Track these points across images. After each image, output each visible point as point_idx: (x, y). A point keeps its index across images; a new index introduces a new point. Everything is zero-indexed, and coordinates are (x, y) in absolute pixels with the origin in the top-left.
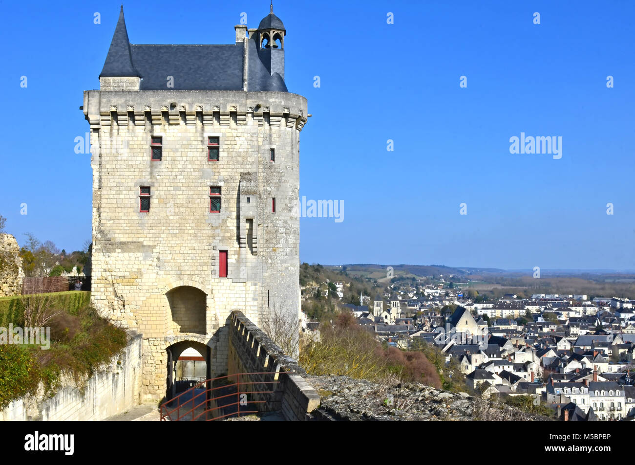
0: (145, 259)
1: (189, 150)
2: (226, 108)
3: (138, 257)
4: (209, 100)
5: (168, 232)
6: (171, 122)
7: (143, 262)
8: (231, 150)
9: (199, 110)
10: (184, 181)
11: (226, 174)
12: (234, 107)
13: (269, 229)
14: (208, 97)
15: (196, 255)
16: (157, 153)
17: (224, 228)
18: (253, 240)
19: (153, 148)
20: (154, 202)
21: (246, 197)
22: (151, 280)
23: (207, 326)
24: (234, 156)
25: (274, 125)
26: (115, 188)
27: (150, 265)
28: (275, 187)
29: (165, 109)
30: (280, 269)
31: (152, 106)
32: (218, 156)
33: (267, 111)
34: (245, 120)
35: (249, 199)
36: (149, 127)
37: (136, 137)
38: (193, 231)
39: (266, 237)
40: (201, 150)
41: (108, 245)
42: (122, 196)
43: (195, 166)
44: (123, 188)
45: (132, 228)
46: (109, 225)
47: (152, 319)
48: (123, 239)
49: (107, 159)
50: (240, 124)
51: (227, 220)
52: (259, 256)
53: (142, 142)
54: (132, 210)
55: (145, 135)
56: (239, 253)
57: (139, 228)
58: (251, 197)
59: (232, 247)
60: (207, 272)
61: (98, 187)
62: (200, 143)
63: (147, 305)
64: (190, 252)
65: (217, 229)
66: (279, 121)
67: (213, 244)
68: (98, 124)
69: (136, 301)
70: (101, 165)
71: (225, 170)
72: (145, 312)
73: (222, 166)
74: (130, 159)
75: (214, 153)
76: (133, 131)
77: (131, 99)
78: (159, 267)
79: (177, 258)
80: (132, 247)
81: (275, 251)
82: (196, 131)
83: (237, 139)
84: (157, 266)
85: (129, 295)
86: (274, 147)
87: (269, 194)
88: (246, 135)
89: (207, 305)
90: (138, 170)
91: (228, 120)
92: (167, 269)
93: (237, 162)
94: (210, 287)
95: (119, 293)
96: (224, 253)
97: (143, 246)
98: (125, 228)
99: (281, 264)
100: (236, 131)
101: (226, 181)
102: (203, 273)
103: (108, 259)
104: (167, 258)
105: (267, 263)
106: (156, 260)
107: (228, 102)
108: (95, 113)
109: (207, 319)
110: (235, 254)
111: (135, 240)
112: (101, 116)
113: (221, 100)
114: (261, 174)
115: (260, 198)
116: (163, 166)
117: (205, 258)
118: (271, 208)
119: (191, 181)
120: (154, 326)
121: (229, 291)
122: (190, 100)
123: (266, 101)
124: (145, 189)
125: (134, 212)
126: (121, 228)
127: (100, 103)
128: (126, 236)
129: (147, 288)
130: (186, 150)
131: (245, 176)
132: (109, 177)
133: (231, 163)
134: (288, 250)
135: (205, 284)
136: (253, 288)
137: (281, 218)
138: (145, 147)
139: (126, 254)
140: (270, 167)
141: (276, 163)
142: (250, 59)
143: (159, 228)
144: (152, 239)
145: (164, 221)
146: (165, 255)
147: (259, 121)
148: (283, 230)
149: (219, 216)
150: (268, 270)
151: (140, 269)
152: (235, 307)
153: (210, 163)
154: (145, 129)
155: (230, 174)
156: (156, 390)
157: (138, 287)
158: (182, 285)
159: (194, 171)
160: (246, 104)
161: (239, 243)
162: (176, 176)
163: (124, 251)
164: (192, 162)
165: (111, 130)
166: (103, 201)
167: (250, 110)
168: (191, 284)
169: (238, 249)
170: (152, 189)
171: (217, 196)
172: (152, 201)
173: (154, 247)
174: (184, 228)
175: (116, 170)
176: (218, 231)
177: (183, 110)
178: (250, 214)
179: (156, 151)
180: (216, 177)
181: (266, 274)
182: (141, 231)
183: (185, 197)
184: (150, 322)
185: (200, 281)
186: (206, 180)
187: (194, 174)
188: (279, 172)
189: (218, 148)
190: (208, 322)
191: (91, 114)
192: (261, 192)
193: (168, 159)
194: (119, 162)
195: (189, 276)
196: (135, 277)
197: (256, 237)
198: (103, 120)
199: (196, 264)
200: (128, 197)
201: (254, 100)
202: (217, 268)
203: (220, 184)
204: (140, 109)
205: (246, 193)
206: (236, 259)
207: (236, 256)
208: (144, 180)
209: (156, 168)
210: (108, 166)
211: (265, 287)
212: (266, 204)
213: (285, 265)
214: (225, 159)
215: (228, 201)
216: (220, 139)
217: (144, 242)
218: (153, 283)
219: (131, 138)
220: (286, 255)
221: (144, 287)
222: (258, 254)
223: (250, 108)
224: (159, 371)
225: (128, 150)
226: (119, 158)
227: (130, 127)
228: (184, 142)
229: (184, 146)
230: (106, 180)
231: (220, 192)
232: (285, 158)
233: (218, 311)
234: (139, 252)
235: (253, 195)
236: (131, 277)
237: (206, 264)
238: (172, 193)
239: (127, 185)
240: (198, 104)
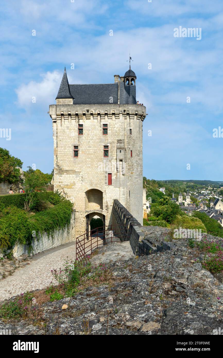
0: (76, 177)
1: (95, 130)
2: (111, 111)
3: (73, 177)
4: (103, 108)
5: (86, 165)
6: (87, 118)
7: (75, 179)
8: (113, 130)
9: (99, 112)
10: (93, 143)
11: (111, 140)
12: (114, 111)
13: (129, 164)
14: (102, 107)
15: (98, 175)
16: (81, 131)
19: (79, 129)
20: (80, 153)
21: (120, 150)
23: (103, 206)
24: (114, 132)
25: (131, 119)
26: (63, 147)
27: (78, 180)
28: (132, 146)
29: (84, 112)
30: (134, 181)
31: (79, 111)
32: (107, 132)
33: (128, 112)
34: (119, 116)
35: (120, 151)
36: (77, 120)
37: (72, 125)
38: (97, 165)
39: (128, 167)
40: (100, 130)
41: (61, 172)
42: (66, 150)
43: (97, 137)
44: (67, 147)
45: (71, 164)
46: (61, 163)
47: (80, 203)
48: (67, 169)
49: (60, 134)
50: (117, 119)
51: (111, 160)
53: (75, 127)
55: (76, 124)
57: (74, 164)
58: (121, 150)
60: (103, 183)
61: (56, 146)
62: (100, 127)
63: (78, 197)
64: (96, 174)
66: (134, 117)
68: (56, 119)
69: (73, 195)
70: (57, 137)
71: (110, 139)
72: (77, 200)
73: (109, 137)
74: (69, 134)
75: (105, 131)
76: (71, 122)
77: (69, 108)
78: (82, 181)
79: (90, 177)
80: (71, 172)
81: (132, 173)
82: (98, 122)
83: (115, 125)
84: (81, 180)
85: (70, 193)
86: (131, 128)
87: (130, 149)
88: (119, 123)
89: (103, 197)
90: (73, 139)
91: (111, 117)
92: (86, 182)
93: (116, 135)
94: (104, 189)
95: (65, 192)
96: (110, 175)
97: (76, 172)
98: (68, 164)
100: (115, 122)
101: (110, 143)
102: (101, 183)
103: (60, 177)
104: (86, 177)
105: (129, 179)
106: (81, 178)
107: (111, 109)
109: (103, 203)
110: (115, 175)
111: (72, 169)
112: (57, 116)
113: (108, 108)
114: (126, 140)
115: (126, 150)
116: (84, 137)
117: (102, 177)
118: (130, 155)
119: (96, 143)
120: (80, 206)
121: (113, 191)
122: (95, 108)
123: (128, 108)
124: (76, 147)
125: (71, 157)
126: (66, 164)
127: (56, 110)
128: (68, 167)
129: (77, 190)
130: (93, 130)
131: (119, 141)
132: (61, 142)
133: (113, 135)
134: (138, 173)
135: (102, 188)
136: (123, 190)
137: (135, 159)
138: (76, 129)
139: (68, 175)
140: (130, 137)
141: (132, 136)
142: (121, 90)
143: (82, 164)
144: (79, 169)
145: (85, 161)
146: (85, 176)
147: (125, 117)
148: (135, 164)
149: (108, 158)
150: (129, 182)
151: (74, 182)
152: (115, 198)
153: (104, 135)
154: (76, 121)
155: (112, 140)
156: (82, 234)
157: (73, 189)
158: (92, 188)
160: (119, 110)
162: (89, 141)
163: (67, 174)
164: (96, 135)
165: (61, 122)
166: (58, 152)
167: (121, 112)
168: (96, 188)
169: (116, 173)
170: (78, 147)
171: (107, 150)
172: (79, 152)
173: (80, 172)
174: (93, 164)
175: (63, 139)
177: (92, 112)
178: (121, 158)
179: (80, 130)
180: (107, 142)
181: (128, 184)
182: (74, 166)
183: (93, 150)
185: (100, 187)
186: (102, 143)
187: (97, 140)
188: (133, 139)
189: (107, 129)
191: (53, 115)
192: (126, 148)
193: (86, 134)
194: (65, 136)
195: (95, 185)
196: (72, 185)
198: (58, 117)
199: (98, 179)
200: (69, 150)
201: (122, 108)
202: (107, 181)
203: (108, 145)
204: (73, 112)
207: (115, 176)
208: (75, 143)
209: (80, 138)
210: (60, 137)
211: (128, 189)
212: (128, 153)
213: (136, 180)
214: (110, 134)
215: (112, 152)
216: (108, 125)
217: (76, 170)
218: (80, 187)
219: (70, 125)
220: (137, 175)
221: (76, 190)
222: (125, 175)
223: (121, 111)
224: (83, 225)
225: (69, 130)
226: (65, 134)
227: (70, 120)
228: (93, 126)
229: (92, 128)
230: (59, 144)
231: (108, 148)
232: (136, 133)
233: (108, 199)
234: (74, 174)
235: (122, 149)
236: (70, 185)
237: (103, 179)
238: (87, 149)
239: (68, 145)
240: (98, 110)
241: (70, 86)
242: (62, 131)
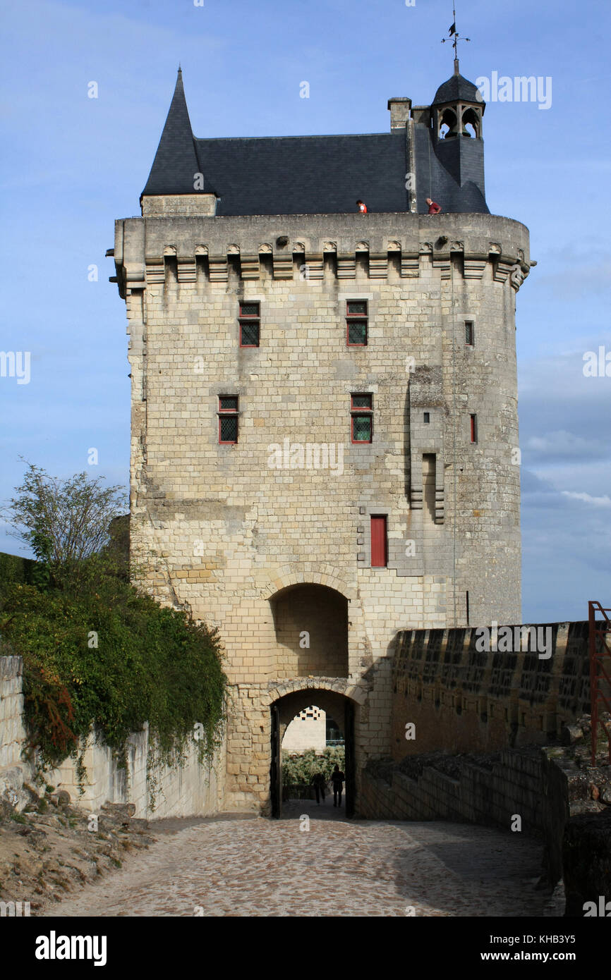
0: (229, 532)
1: (311, 326)
2: (381, 245)
3: (218, 529)
4: (348, 232)
5: (272, 480)
6: (277, 274)
7: (226, 538)
8: (390, 325)
9: (330, 249)
10: (302, 384)
11: (383, 369)
12: (395, 242)
13: (465, 473)
14: (346, 225)
15: (327, 524)
16: (250, 331)
17: (379, 472)
18: (437, 493)
19: (242, 323)
20: (246, 423)
21: (422, 411)
22: (241, 572)
23: (350, 661)
24: (396, 335)
25: (470, 277)
26: (172, 399)
27: (239, 544)
28: (475, 394)
29: (266, 250)
30: (488, 550)
31: (242, 244)
32: (366, 337)
33: (457, 249)
34: (416, 267)
35: (427, 415)
36: (234, 284)
37: (211, 304)
38: (321, 479)
39: (459, 489)
40: (334, 326)
41: (161, 506)
42: (185, 415)
43: (321, 356)
44: (189, 399)
45: (203, 474)
46: (161, 469)
47: (245, 646)
48: (189, 494)
49: (158, 345)
50: (408, 277)
51: (385, 457)
52: (447, 525)
53: (223, 313)
54: (205, 439)
55: (228, 300)
56: (408, 520)
57: (220, 474)
58: (431, 411)
59: (397, 508)
60: (348, 557)
61: (140, 398)
62: (331, 312)
63: (235, 620)
64: (314, 518)
65: (366, 474)
66: (482, 268)
67: (359, 504)
68: (142, 280)
69: (214, 613)
70: (147, 357)
71: (379, 363)
72: (231, 634)
73: (374, 355)
74: (200, 344)
75: (357, 330)
76: (206, 293)
77: (202, 233)
78: (257, 547)
79: (290, 531)
80: (206, 510)
81: (477, 515)
82: (324, 291)
83: (401, 303)
84: (252, 545)
85: (200, 601)
86: (471, 317)
87: (465, 407)
88: (418, 296)
89: (350, 620)
90: (215, 365)
91: (385, 267)
92: (272, 552)
93: (403, 347)
94: (355, 585)
95: (182, 595)
96: (381, 520)
97: (227, 508)
98: (192, 474)
99: (490, 541)
100: (399, 289)
101: (381, 383)
102: (341, 558)
103: (160, 533)
104: (272, 531)
105: (462, 539)
106: (250, 534)
107: (385, 233)
108: (137, 259)
109: (350, 646)
110: (401, 523)
111: (209, 495)
112: (147, 264)
113: (372, 230)
114: (449, 370)
115: (448, 414)
116: (263, 356)
117: (344, 530)
118: (469, 434)
119: (315, 383)
120: (248, 661)
121: (391, 594)
122: (312, 232)
123: (457, 231)
124: (229, 400)
125: (208, 443)
126: (183, 473)
127: (145, 241)
128: (195, 488)
129: (234, 587)
130: (305, 326)
131: (419, 373)
132: (162, 379)
133: (390, 348)
134: (502, 514)
135: (345, 579)
136: (436, 587)
137: (488, 452)
138: (228, 321)
139: (194, 523)
140: (466, 357)
141: (477, 349)
142: (419, 158)
143: (254, 473)
144: (243, 494)
145: (266, 460)
146: (267, 525)
147: (444, 269)
148: (491, 475)
149: (369, 449)
150: (466, 553)
151: (221, 551)
153: (351, 349)
154: (228, 289)
155: (389, 370)
156: (253, 785)
157: (217, 585)
158: (300, 581)
159: (321, 365)
160: (418, 238)
161: (410, 500)
162: (288, 375)
163: (190, 517)
164: (316, 349)
165: (165, 292)
166: (151, 423)
167: (426, 250)
168: (318, 579)
169: (407, 512)
170: (242, 400)
171: (365, 411)
172: (241, 421)
173: (247, 509)
174: (304, 473)
175: (174, 366)
176: (367, 478)
177: (299, 250)
178: (430, 445)
179: (247, 328)
180: (363, 376)
181: (462, 561)
182: (222, 480)
183: (304, 414)
184: (240, 653)
185: (335, 574)
186: (344, 382)
187: (320, 370)
188: (482, 366)
189: (365, 322)
190: (351, 653)
191: (130, 261)
192: (448, 403)
193: (272, 343)
194: (180, 351)
195: (315, 565)
196: (210, 566)
197: (441, 488)
198: (150, 273)
199: (328, 542)
200: (196, 415)
201: (432, 230)
202: (367, 549)
203: (371, 389)
204: (218, 250)
205: (421, 405)
206: (403, 532)
207: (404, 527)
208: (227, 384)
209: (249, 360)
210: (159, 359)
211: (460, 585)
212: (458, 426)
213: (496, 543)
214: (379, 342)
215: (387, 421)
216: (370, 305)
217: (229, 500)
218: (245, 577)
219: (201, 306)
220: (499, 524)
221: (229, 586)
222: (446, 521)
223: (427, 244)
224: (258, 747)
225: (196, 328)
226: (180, 344)
227: (201, 286)
228: (301, 310)
229: (301, 319)
230: (156, 385)
231: (370, 405)
232: (493, 339)
233: (369, 631)
234: (218, 518)
235: (435, 408)
236: (203, 566)
237: (345, 541)
238: (279, 406)
239: (195, 394)
240: (328, 240)
241: (198, 144)
242: (169, 331)
